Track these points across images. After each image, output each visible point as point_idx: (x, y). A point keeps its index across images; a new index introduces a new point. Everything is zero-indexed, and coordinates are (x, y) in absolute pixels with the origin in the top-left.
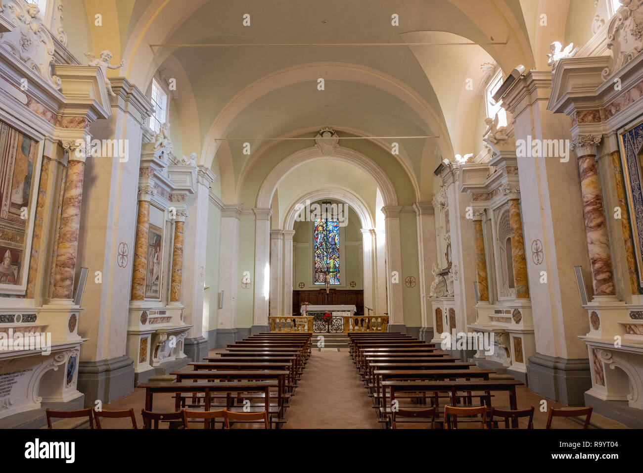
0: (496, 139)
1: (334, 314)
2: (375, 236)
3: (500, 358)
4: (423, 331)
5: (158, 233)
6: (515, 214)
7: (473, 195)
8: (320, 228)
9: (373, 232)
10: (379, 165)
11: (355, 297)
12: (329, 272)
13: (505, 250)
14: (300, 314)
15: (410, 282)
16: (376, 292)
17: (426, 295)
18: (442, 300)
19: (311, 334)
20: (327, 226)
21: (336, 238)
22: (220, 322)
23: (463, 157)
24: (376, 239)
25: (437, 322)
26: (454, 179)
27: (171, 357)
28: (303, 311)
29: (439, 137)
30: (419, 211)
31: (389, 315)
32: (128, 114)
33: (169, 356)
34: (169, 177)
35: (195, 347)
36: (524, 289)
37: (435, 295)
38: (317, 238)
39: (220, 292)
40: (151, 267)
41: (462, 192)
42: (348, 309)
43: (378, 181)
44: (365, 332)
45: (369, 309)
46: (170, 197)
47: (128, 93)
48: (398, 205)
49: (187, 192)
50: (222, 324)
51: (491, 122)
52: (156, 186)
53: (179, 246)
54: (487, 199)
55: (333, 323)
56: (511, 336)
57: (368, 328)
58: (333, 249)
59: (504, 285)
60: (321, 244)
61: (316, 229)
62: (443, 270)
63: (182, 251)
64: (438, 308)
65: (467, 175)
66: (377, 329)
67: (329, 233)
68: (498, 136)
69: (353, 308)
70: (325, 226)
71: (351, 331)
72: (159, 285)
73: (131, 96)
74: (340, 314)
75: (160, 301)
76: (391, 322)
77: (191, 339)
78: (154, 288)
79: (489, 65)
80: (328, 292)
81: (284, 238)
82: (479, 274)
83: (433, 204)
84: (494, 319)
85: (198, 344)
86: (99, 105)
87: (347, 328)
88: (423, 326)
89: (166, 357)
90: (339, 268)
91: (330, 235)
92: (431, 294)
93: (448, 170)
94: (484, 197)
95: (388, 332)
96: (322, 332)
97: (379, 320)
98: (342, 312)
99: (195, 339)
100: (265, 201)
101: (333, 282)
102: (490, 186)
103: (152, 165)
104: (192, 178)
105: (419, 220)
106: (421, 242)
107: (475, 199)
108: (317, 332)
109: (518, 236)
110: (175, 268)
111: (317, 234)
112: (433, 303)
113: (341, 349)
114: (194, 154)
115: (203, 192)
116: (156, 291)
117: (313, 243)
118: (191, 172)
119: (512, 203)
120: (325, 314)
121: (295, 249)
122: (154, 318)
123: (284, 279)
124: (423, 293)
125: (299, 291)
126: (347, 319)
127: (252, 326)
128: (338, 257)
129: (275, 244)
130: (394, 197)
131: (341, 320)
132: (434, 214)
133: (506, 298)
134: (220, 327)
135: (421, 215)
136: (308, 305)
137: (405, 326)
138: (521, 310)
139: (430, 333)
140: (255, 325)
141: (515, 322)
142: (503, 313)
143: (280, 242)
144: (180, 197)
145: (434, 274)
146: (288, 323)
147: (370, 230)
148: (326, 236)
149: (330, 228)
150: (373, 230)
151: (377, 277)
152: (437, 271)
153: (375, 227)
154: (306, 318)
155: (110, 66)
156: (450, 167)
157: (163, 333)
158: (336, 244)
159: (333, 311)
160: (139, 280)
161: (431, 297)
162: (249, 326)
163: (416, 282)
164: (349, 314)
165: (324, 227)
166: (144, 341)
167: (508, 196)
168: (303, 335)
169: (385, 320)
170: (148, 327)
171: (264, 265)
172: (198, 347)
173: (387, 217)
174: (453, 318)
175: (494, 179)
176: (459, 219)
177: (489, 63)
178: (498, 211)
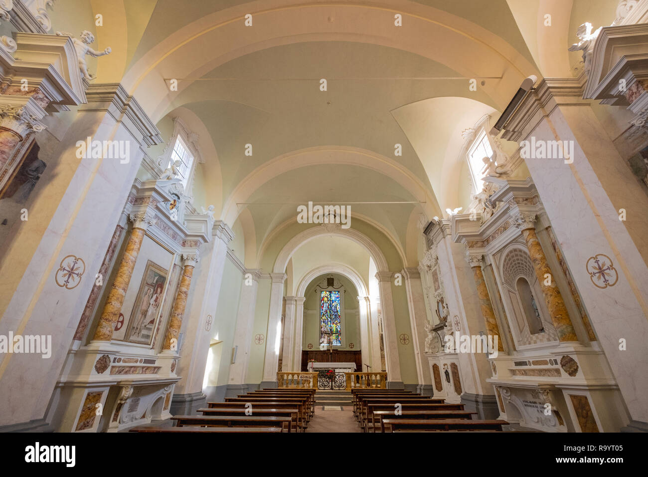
0: (497, 173)
1: (337, 371)
2: (370, 302)
3: (543, 425)
4: (421, 389)
5: (162, 274)
6: (534, 243)
7: (468, 243)
8: (326, 299)
9: (367, 299)
10: (372, 239)
11: (355, 356)
12: (332, 334)
13: (517, 292)
14: (307, 371)
15: (404, 339)
16: (372, 350)
17: (420, 351)
18: (438, 355)
19: (315, 390)
20: (330, 297)
21: (338, 307)
22: (231, 377)
23: (453, 210)
24: (370, 304)
25: (435, 378)
26: (443, 235)
27: (145, 419)
28: (309, 368)
29: (426, 202)
30: (407, 276)
31: (387, 371)
32: (120, 124)
33: (144, 417)
34: (184, 224)
35: (187, 405)
36: (569, 329)
37: (430, 351)
38: (323, 307)
39: (234, 347)
40: (144, 307)
41: (455, 242)
42: (349, 367)
43: (372, 253)
44: (366, 389)
45: (368, 366)
46: (183, 243)
47: (125, 105)
48: (389, 271)
49: (200, 239)
50: (232, 379)
51: (489, 160)
52: (156, 217)
53: (184, 289)
54: (482, 246)
55: (336, 379)
56: (566, 394)
57: (369, 385)
58: (336, 315)
59: (521, 332)
60: (326, 312)
61: (323, 299)
62: (436, 326)
63: (187, 295)
64: (435, 364)
65: (460, 225)
66: (376, 387)
67: (333, 303)
68: (499, 170)
69: (353, 365)
70: (329, 296)
71: (353, 388)
72: (153, 330)
73: (128, 107)
74: (341, 370)
75: (151, 349)
76: (389, 379)
77: (184, 395)
78: (144, 332)
79: (470, 130)
80: (331, 351)
81: (296, 303)
82: (488, 321)
83: (419, 269)
84: (517, 372)
85: (191, 401)
86: (65, 84)
87: (349, 385)
88: (420, 383)
89: (136, 419)
90: (340, 331)
91: (333, 304)
92: (426, 350)
93: (438, 227)
94: (479, 244)
95: (387, 388)
96: (326, 388)
97: (378, 377)
98: (343, 368)
99: (190, 395)
100: (280, 267)
101: (336, 344)
102: (485, 233)
103: (153, 194)
104: (207, 227)
105: (408, 284)
106: (411, 301)
107: (471, 246)
108: (322, 388)
109: (545, 267)
110: (175, 312)
111: (323, 304)
112: (429, 358)
113: (344, 407)
114: (212, 206)
115: (220, 246)
116: (148, 337)
117: (320, 310)
118: (206, 221)
119: (528, 233)
120: (328, 371)
121: (305, 315)
122: (132, 367)
123: (295, 339)
124: (417, 350)
125: (308, 351)
126: (349, 375)
127: (262, 382)
128: (340, 323)
129: (289, 308)
130: (386, 265)
131: (343, 377)
132: (420, 278)
133: (528, 347)
134: (231, 383)
135: (409, 279)
136: (314, 362)
137: (402, 383)
138: (575, 357)
139: (429, 389)
140: (264, 380)
141: (567, 374)
142: (530, 365)
143: (293, 307)
144: (193, 243)
145: (427, 330)
146: (295, 380)
147: (365, 298)
148: (330, 305)
149: (333, 298)
150: (368, 297)
151: (372, 338)
152: (430, 327)
153: (369, 295)
154: (311, 373)
155: (92, 50)
156: (439, 224)
157: (127, 386)
158: (337, 312)
159: (336, 368)
160: (109, 315)
161: (426, 353)
162: (259, 382)
163: (410, 339)
164: (350, 371)
165: (328, 298)
166: (95, 396)
167: (520, 227)
168: (308, 391)
169: (384, 376)
170: (107, 377)
171: (276, 323)
172: (191, 404)
173: (380, 281)
174: (456, 373)
175: (492, 223)
176: (454, 269)
177: (470, 128)
178: (499, 255)
